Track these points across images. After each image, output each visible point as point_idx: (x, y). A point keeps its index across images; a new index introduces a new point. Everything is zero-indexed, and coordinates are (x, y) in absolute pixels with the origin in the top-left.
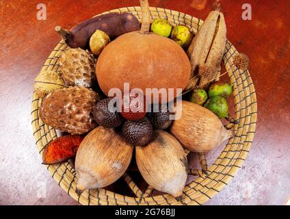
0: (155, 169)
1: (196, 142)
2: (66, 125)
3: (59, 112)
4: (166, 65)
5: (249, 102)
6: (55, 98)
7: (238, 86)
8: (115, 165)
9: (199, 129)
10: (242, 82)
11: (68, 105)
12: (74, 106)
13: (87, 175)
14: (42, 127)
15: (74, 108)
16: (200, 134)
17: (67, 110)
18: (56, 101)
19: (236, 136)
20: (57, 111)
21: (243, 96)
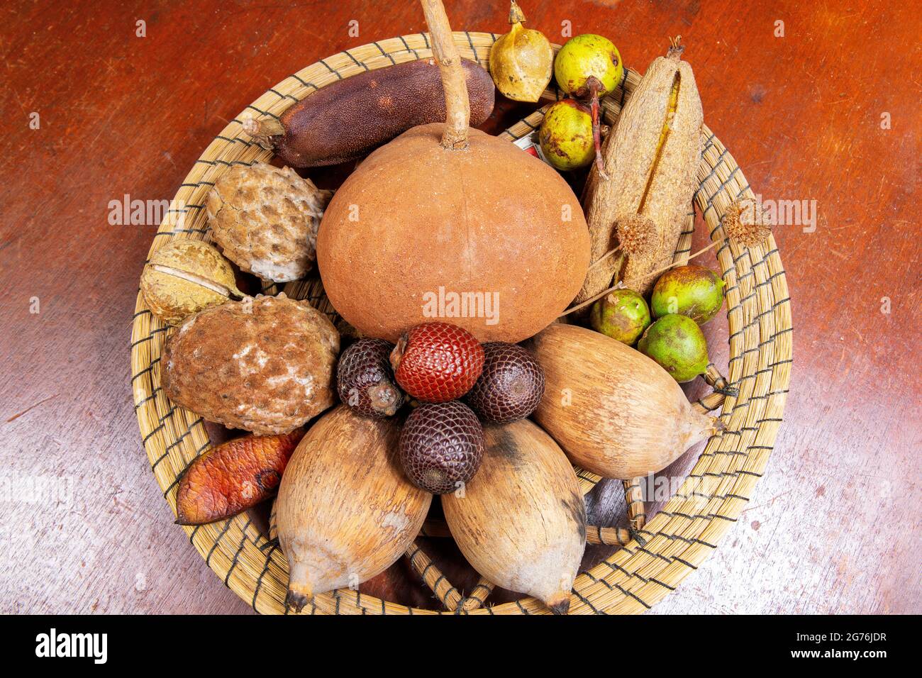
0: (492, 528)
1: (609, 452)
2: (242, 407)
3: (222, 370)
4: (513, 245)
5: (769, 331)
6: (208, 332)
7: (739, 279)
8: (391, 519)
9: (613, 415)
10: (753, 267)
11: (246, 351)
12: (260, 353)
13: (318, 555)
14: (167, 421)
15: (262, 360)
16: (618, 430)
17: (243, 364)
18: (211, 341)
19: (726, 431)
20: (215, 369)
21: (754, 313)
